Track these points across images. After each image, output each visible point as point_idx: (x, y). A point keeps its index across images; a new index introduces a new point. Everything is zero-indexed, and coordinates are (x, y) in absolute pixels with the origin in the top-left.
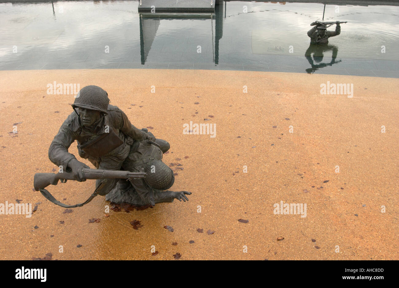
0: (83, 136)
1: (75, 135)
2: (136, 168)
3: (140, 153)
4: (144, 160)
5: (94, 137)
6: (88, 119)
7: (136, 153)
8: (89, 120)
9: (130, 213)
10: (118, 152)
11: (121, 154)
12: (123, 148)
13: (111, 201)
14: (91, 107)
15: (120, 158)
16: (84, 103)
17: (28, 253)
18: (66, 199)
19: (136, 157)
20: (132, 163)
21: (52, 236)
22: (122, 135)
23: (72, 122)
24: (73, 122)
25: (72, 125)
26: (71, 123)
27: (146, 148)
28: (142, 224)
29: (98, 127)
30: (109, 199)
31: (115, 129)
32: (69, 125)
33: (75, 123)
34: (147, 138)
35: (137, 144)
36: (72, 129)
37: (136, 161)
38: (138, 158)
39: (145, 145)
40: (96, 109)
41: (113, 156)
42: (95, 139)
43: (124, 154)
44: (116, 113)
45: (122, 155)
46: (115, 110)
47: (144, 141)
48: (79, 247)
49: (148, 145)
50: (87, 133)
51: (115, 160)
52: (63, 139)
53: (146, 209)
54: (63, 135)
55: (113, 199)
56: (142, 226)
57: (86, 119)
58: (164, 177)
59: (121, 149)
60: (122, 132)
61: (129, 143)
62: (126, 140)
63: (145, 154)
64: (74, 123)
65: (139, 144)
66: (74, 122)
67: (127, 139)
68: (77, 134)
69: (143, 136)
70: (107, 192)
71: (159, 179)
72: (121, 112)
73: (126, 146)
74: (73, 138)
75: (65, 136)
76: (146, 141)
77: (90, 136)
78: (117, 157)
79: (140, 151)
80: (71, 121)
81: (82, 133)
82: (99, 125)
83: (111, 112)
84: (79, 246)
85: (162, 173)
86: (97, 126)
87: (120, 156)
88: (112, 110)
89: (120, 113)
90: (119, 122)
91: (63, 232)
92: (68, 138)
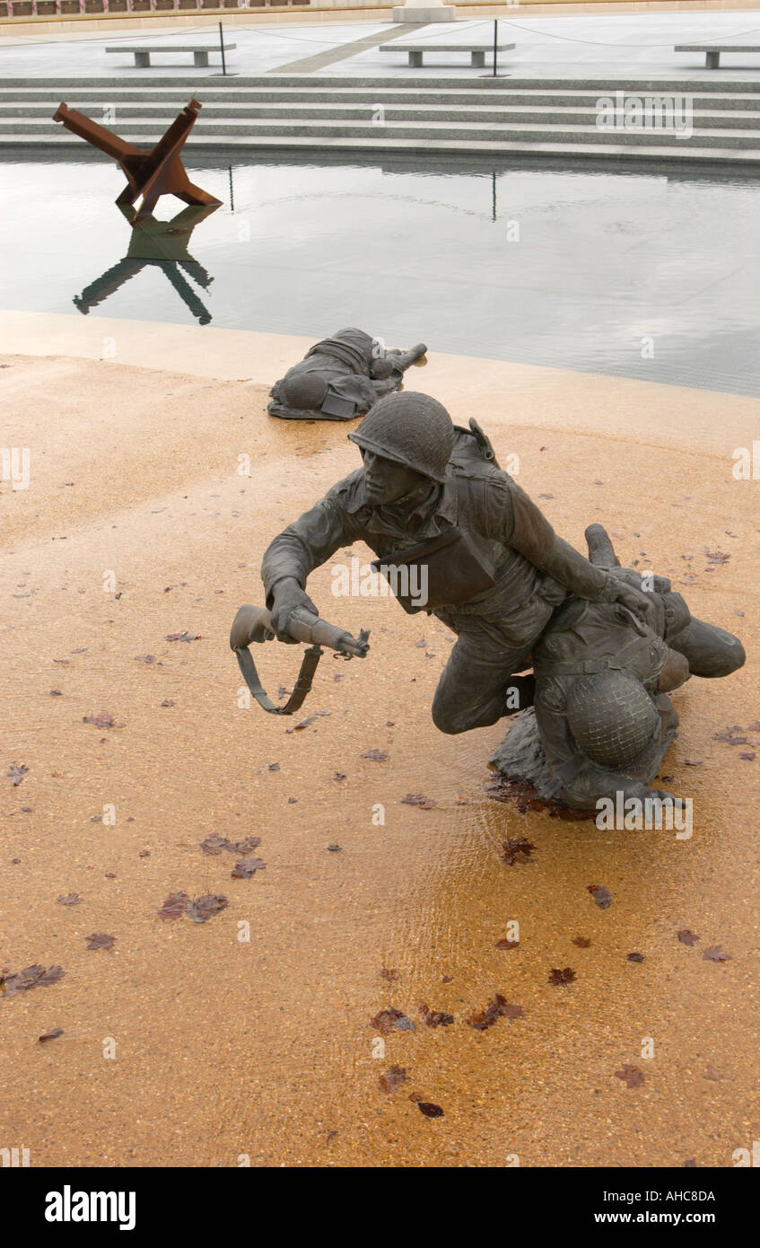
0: (375, 532)
1: (353, 525)
2: (556, 680)
3: (580, 638)
4: (589, 664)
5: (407, 543)
6: (378, 482)
7: (570, 636)
8: (381, 488)
9: (523, 817)
10: (500, 613)
11: (512, 623)
12: (521, 608)
13: (501, 765)
14: (384, 450)
15: (508, 635)
16: (370, 436)
17: (212, 820)
18: (393, 725)
19: (565, 646)
20: (552, 663)
21: (292, 801)
22: (521, 567)
23: (352, 485)
24: (354, 486)
25: (350, 494)
26: (348, 490)
27: (605, 629)
28: (535, 855)
29: (415, 514)
30: (498, 761)
31: (479, 537)
32: (342, 492)
33: (358, 491)
34: (620, 600)
35: (578, 608)
36: (346, 504)
37: (564, 659)
38: (573, 650)
39: (607, 620)
40: (392, 458)
41: (486, 622)
42: (408, 549)
43: (523, 626)
44: (490, 489)
45: (514, 625)
46: (488, 479)
47: (604, 605)
48: (332, 850)
49: (618, 623)
50: (387, 525)
51: (493, 635)
52: (313, 527)
53: (577, 819)
54: (318, 515)
55: (508, 765)
56: (532, 861)
57: (373, 481)
58: (615, 727)
59: (513, 608)
60: (524, 558)
61: (547, 596)
62: (537, 585)
63: (597, 646)
64: (356, 489)
65: (583, 611)
66: (358, 486)
67: (542, 583)
68: (357, 524)
69: (603, 588)
70: (459, 726)
71: (595, 729)
72: (509, 491)
73: (532, 602)
74: (344, 530)
75: (322, 520)
76: (612, 606)
77: (399, 540)
78: (498, 629)
79: (582, 631)
80: (351, 483)
81: (371, 522)
82: (422, 512)
83: (474, 484)
84: (334, 849)
85: (610, 713)
86: (414, 512)
87: (509, 626)
88: (479, 480)
89: (505, 494)
90: (495, 517)
91: (325, 800)
92: (328, 526)
